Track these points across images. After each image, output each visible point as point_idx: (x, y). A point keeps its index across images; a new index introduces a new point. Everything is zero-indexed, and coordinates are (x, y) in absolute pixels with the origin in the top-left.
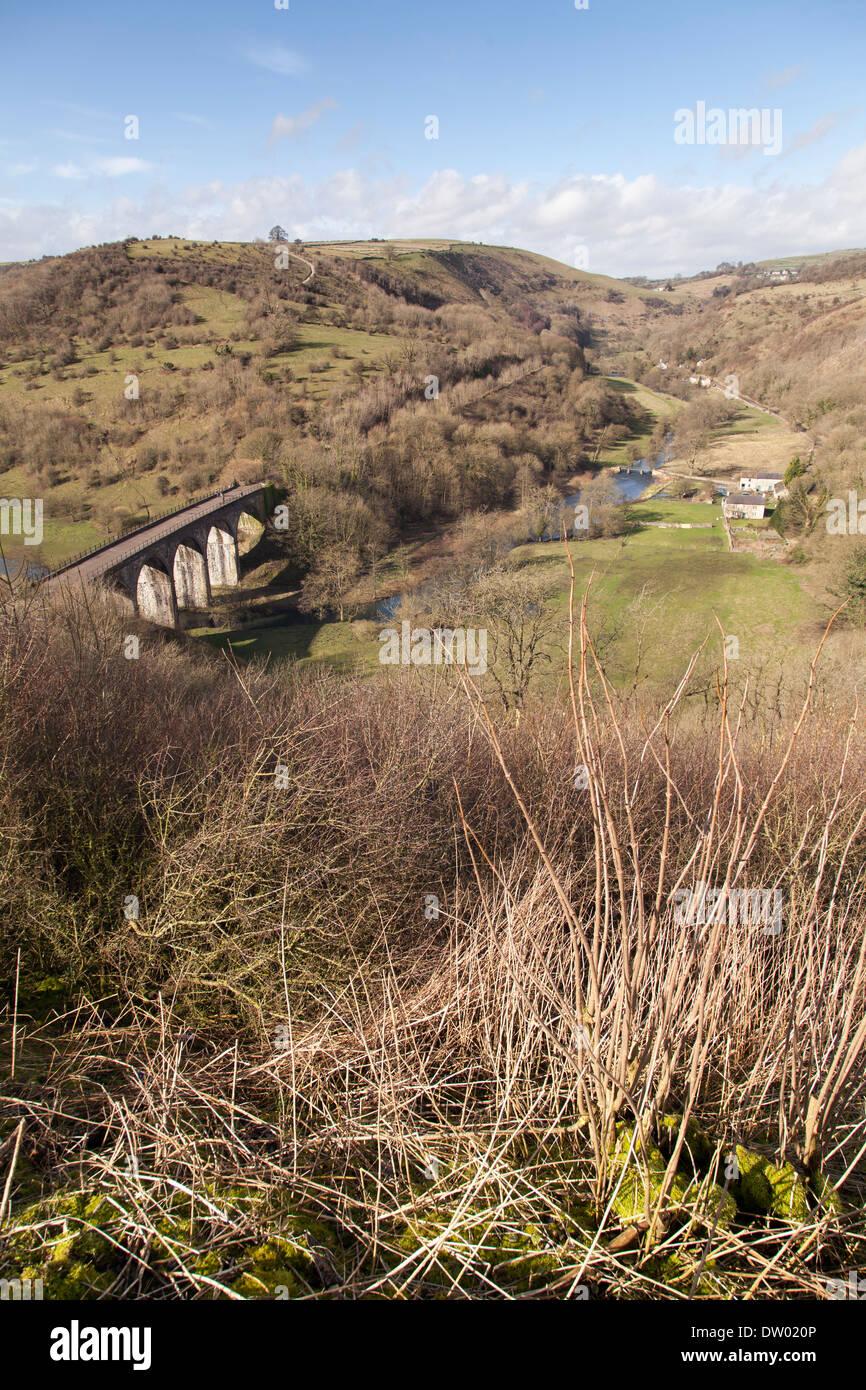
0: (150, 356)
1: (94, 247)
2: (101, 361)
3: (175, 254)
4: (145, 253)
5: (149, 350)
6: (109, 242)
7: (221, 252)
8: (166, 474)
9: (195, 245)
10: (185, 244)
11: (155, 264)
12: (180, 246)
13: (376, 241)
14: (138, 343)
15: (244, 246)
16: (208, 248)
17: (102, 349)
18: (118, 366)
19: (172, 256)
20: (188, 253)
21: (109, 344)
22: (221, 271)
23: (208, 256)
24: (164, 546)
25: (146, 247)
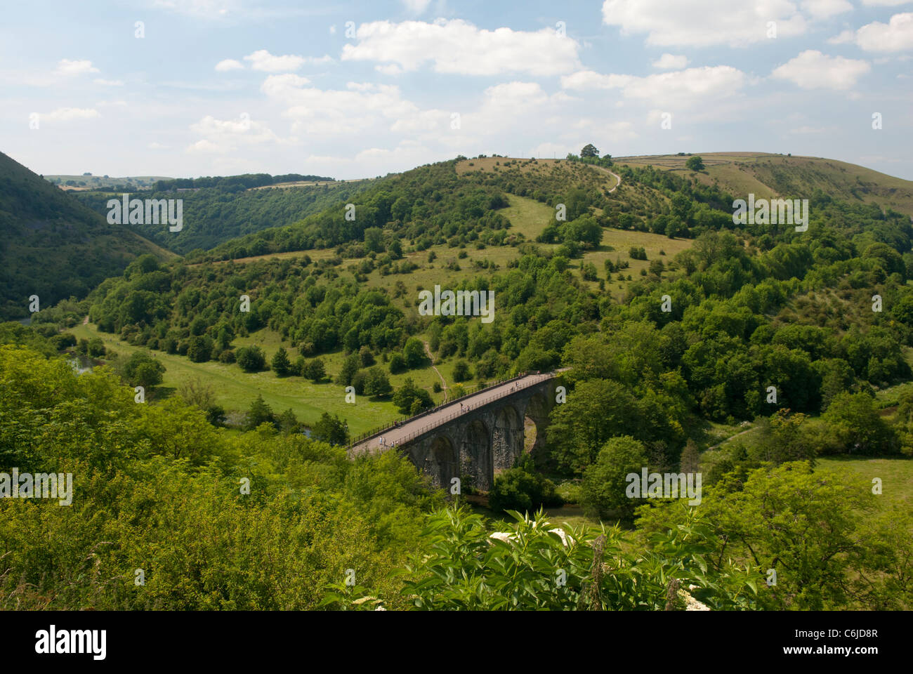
0: (463, 256)
1: (429, 165)
2: (420, 258)
3: (496, 170)
4: (472, 169)
5: (464, 250)
6: (442, 161)
7: (536, 167)
8: (465, 360)
9: (514, 162)
10: (506, 161)
11: (477, 179)
12: (502, 163)
13: (682, 155)
14: (453, 245)
15: (558, 161)
16: (526, 163)
17: (421, 249)
18: (436, 264)
19: (494, 172)
20: (507, 168)
21: (428, 245)
22: (535, 183)
23: (524, 170)
24: (454, 426)
25: (472, 165)
